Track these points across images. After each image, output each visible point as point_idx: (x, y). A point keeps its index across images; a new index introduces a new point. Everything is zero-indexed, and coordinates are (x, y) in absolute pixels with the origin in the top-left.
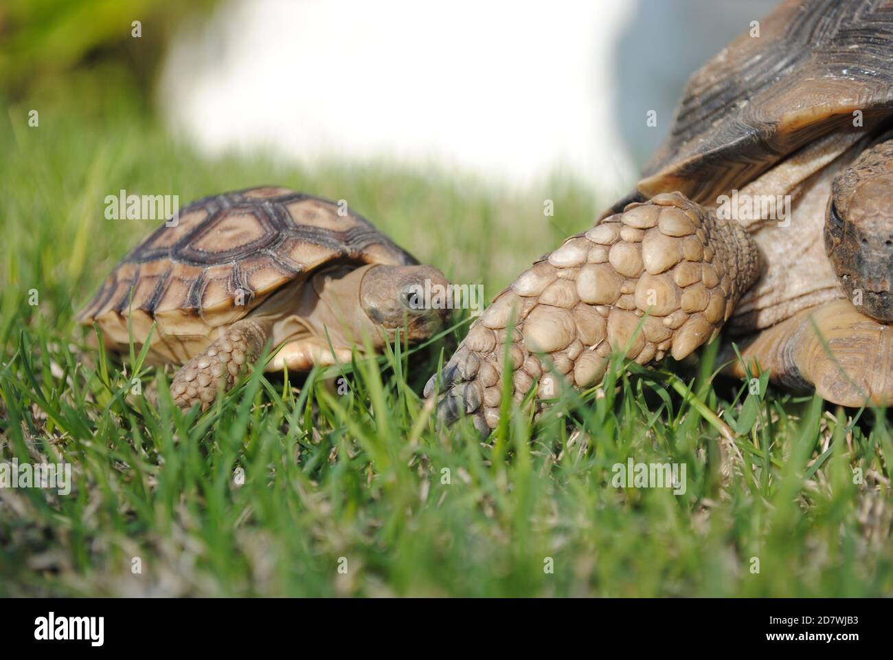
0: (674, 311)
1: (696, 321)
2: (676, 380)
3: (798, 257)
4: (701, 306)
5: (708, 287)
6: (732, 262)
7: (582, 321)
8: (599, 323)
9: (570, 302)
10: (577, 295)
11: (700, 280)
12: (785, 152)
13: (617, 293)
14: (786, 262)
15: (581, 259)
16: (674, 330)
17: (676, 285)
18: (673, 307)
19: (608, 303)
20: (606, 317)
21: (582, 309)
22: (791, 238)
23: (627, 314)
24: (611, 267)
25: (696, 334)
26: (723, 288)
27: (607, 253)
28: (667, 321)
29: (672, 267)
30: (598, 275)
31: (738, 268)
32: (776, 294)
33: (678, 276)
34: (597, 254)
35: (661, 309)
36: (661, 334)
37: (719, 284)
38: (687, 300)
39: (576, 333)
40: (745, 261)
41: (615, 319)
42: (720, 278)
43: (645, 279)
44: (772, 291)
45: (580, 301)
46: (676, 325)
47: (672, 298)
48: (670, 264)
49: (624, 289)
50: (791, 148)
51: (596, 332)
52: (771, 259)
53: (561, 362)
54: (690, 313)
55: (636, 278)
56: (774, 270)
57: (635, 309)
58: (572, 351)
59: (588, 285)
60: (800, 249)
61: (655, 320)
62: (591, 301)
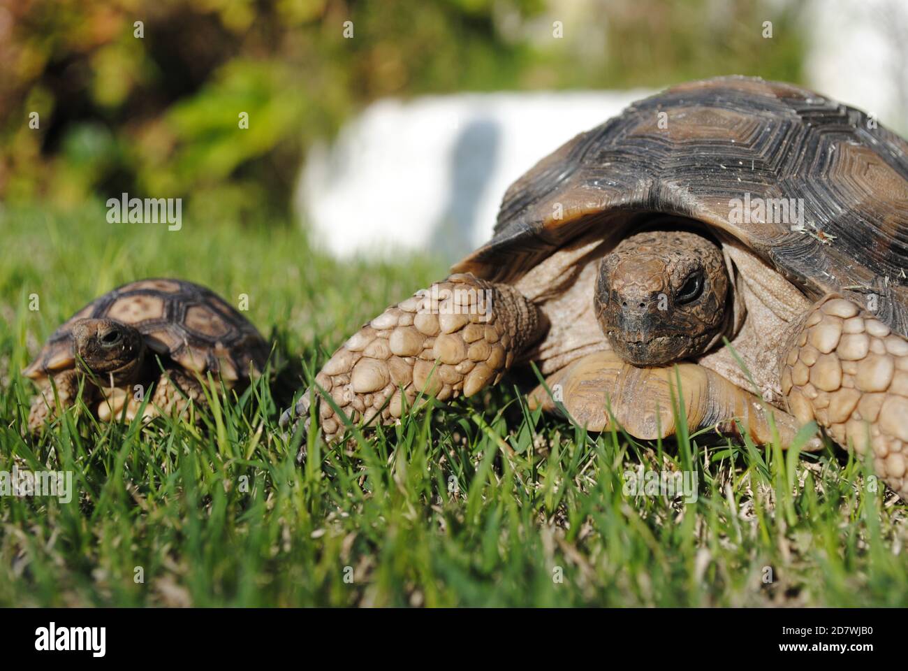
0: (463, 360)
1: (480, 368)
2: (474, 413)
3: (574, 321)
4: (484, 356)
5: (490, 343)
6: (512, 324)
7: (394, 369)
8: (406, 370)
9: (385, 355)
10: (390, 351)
11: (484, 338)
12: (558, 243)
13: (420, 349)
14: (564, 324)
15: (394, 323)
16: (464, 375)
17: (464, 343)
18: (462, 357)
19: (413, 355)
20: (412, 366)
21: (395, 361)
22: (569, 307)
23: (429, 364)
24: (416, 329)
25: (481, 378)
26: (503, 343)
27: (413, 318)
28: (458, 368)
29: (462, 328)
30: (406, 335)
31: (517, 328)
32: (555, 349)
33: (466, 334)
34: (405, 320)
35: (452, 359)
36: (453, 378)
37: (499, 340)
38: (473, 352)
39: (390, 378)
40: (524, 323)
41: (419, 366)
42: (500, 336)
43: (441, 337)
44: (551, 347)
45: (393, 355)
46: (466, 371)
47: (461, 351)
48: (460, 325)
49: (425, 345)
50: (562, 240)
51: (405, 377)
52: (554, 322)
53: (379, 400)
54: (476, 362)
55: (435, 336)
56: (555, 331)
57: (434, 360)
58: (387, 391)
59: (398, 343)
60: (575, 315)
61: (450, 368)
62: (400, 354)
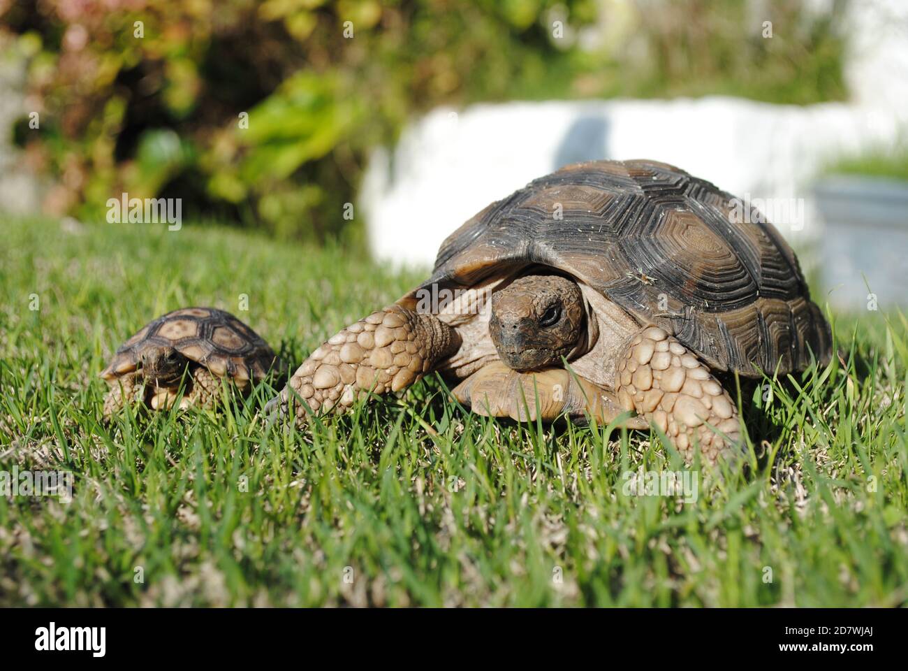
0: (391, 366)
1: (403, 371)
2: (408, 408)
4: (406, 363)
5: (410, 354)
6: (428, 340)
7: (343, 372)
8: (351, 373)
9: (337, 362)
10: (340, 360)
11: (405, 350)
12: (469, 284)
13: (361, 358)
15: (344, 341)
16: (392, 377)
17: (392, 354)
18: (390, 364)
19: (356, 362)
20: (356, 370)
21: (344, 367)
22: (476, 329)
23: (368, 368)
24: (358, 344)
25: (404, 378)
26: (421, 354)
27: (357, 337)
28: (388, 371)
29: (390, 344)
30: (351, 348)
33: (393, 348)
34: (352, 338)
35: (383, 365)
36: (385, 378)
37: (418, 352)
38: (397, 360)
39: (340, 378)
40: (438, 340)
41: (361, 370)
42: (418, 349)
43: (375, 350)
44: (462, 357)
45: (343, 362)
46: (393, 373)
47: (389, 359)
48: (389, 342)
49: (365, 355)
51: (351, 377)
53: (333, 393)
54: (401, 367)
55: (372, 349)
57: (371, 366)
58: (339, 388)
59: (345, 354)
60: (481, 336)
61: (382, 371)
62: (347, 361)
